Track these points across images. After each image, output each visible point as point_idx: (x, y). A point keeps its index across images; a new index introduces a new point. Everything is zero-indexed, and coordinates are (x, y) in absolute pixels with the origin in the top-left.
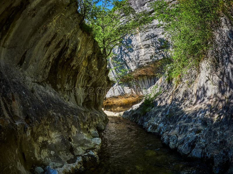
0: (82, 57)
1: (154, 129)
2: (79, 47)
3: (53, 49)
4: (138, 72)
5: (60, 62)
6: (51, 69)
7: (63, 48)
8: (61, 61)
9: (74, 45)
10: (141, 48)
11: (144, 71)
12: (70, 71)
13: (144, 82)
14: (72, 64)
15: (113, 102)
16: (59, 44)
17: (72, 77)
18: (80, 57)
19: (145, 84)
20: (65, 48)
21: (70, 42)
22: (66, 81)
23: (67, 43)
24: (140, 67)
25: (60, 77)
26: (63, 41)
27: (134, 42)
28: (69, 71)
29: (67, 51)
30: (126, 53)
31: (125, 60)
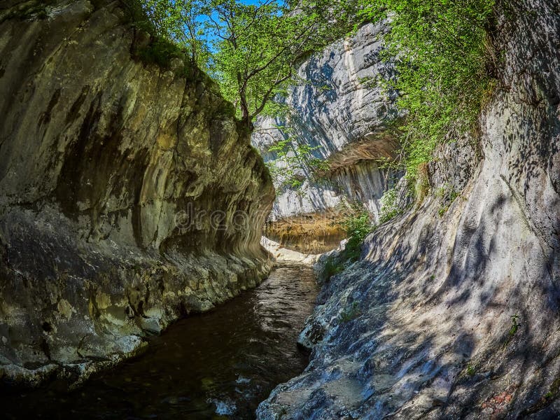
0: (148, 129)
1: (314, 340)
2: (129, 105)
3: (62, 125)
4: (352, 153)
5: (87, 148)
6: (63, 168)
7: (88, 116)
8: (91, 147)
9: (114, 104)
10: (356, 89)
11: (367, 149)
12: (121, 165)
13: (371, 177)
14: (123, 149)
15: (302, 228)
16: (75, 108)
17: (127, 178)
18: (138, 131)
19: (374, 186)
20: (93, 116)
21: (104, 99)
22: (110, 190)
23: (97, 102)
24: (355, 140)
25: (89, 184)
26: (83, 100)
27: (338, 75)
28: (119, 165)
29: (98, 120)
30: (321, 105)
31: (318, 121)
